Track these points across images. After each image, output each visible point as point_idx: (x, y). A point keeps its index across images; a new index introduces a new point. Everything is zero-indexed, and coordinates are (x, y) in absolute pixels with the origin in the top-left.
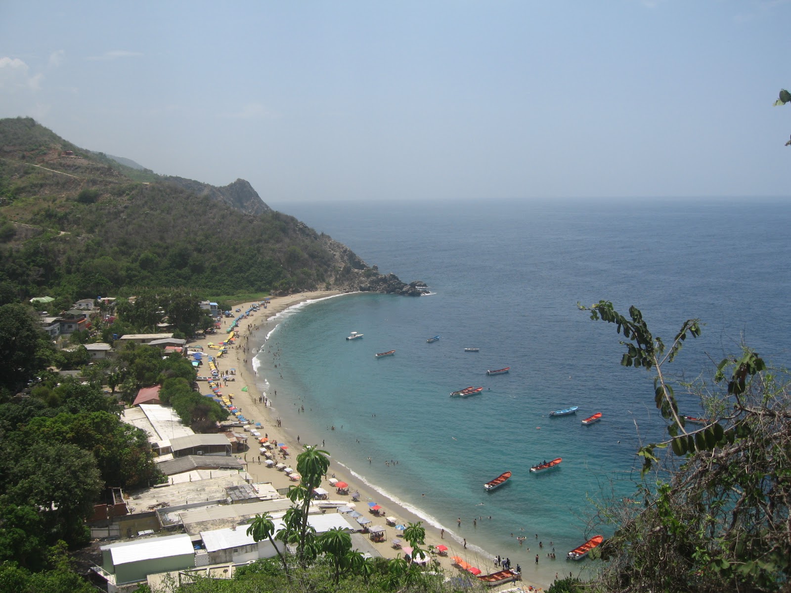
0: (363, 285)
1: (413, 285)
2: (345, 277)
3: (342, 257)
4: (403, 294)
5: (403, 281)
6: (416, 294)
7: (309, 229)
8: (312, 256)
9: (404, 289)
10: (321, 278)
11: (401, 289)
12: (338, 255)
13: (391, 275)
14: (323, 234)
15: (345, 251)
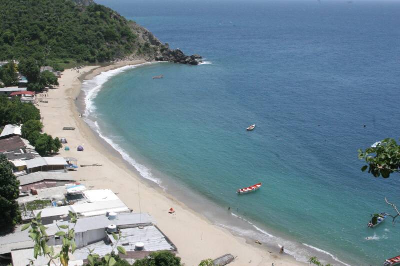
0: (158, 57)
1: (193, 58)
2: (145, 50)
3: (143, 37)
4: (186, 63)
5: (186, 55)
6: (195, 63)
7: (121, 17)
8: (123, 35)
9: (186, 60)
10: (129, 50)
11: (185, 59)
12: (141, 35)
13: (178, 50)
14: (130, 21)
15: (146, 33)
